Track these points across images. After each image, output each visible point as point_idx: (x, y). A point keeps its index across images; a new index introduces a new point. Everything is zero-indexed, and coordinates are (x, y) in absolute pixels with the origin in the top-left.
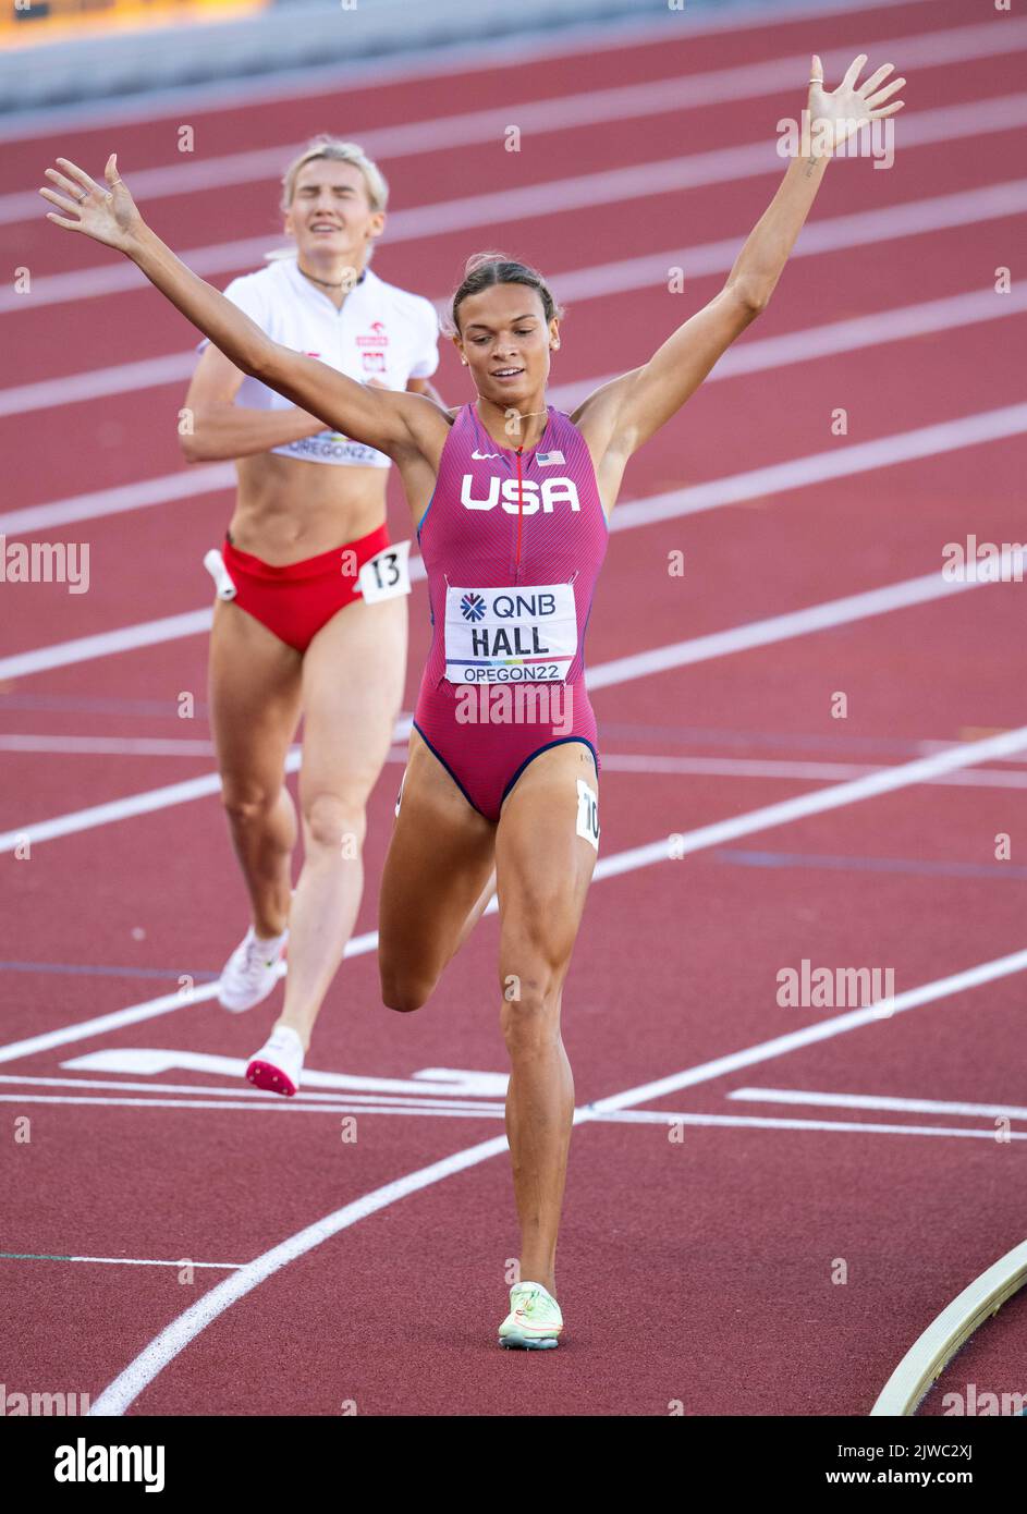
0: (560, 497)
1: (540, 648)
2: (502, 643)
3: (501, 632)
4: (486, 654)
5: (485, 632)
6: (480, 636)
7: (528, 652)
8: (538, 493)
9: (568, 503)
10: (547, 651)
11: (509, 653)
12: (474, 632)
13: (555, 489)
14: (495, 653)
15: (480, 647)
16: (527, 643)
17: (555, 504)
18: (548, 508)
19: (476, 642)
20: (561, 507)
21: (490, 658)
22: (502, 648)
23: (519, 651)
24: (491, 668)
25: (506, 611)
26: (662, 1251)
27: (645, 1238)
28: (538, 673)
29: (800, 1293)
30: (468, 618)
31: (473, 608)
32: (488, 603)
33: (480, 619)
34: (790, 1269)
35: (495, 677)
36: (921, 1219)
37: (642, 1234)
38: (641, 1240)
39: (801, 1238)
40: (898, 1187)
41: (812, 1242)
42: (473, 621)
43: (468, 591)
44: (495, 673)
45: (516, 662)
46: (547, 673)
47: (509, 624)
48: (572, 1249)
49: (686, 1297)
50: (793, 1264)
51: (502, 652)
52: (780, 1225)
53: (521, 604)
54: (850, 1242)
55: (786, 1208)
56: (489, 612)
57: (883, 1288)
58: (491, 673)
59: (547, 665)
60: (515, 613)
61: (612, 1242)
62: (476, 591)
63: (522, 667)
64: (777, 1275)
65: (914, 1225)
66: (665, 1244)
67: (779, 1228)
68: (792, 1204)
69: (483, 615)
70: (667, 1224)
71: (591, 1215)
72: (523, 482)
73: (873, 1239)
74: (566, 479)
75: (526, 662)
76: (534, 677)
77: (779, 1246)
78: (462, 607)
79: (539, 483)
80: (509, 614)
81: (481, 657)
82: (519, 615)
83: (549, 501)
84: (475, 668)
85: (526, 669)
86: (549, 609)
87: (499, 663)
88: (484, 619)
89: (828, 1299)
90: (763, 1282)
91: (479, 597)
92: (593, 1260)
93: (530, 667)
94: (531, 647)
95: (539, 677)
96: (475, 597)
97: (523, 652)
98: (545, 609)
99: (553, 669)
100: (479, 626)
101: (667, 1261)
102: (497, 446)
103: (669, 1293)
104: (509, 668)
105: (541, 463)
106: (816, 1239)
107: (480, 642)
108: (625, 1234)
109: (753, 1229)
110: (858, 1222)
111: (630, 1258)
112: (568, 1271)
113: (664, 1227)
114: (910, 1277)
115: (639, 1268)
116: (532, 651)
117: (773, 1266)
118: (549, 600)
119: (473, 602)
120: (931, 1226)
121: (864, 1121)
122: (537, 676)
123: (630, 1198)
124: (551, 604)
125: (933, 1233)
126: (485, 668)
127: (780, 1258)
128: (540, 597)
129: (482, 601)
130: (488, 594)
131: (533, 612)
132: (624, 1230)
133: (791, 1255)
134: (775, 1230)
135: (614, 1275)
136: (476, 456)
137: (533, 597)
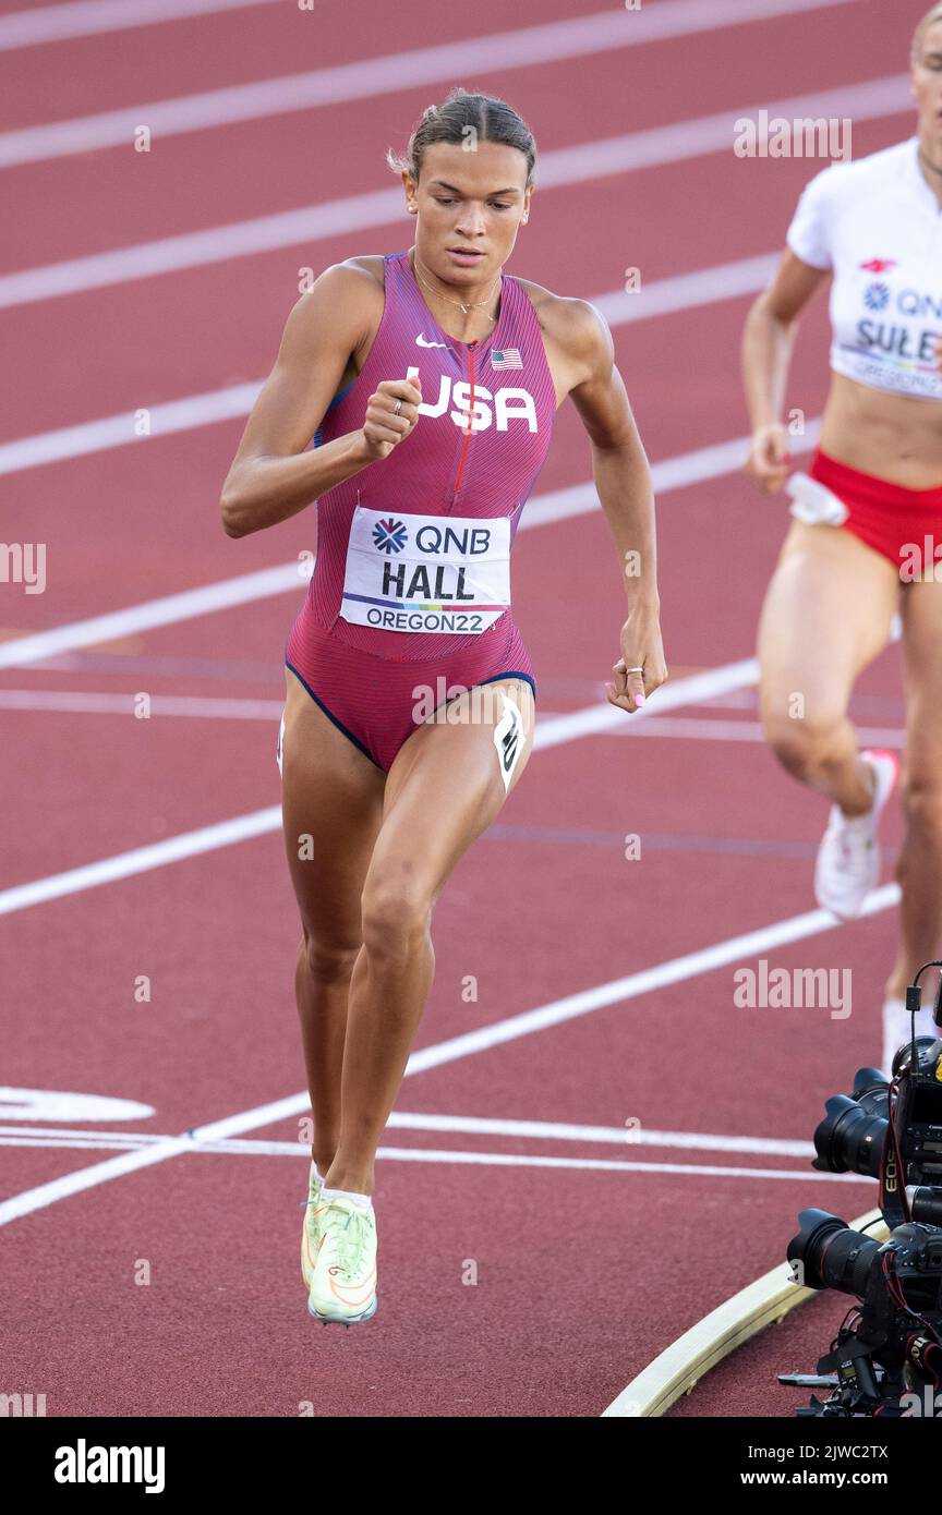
0: (517, 413)
1: (465, 592)
2: (420, 583)
3: (422, 570)
4: (399, 594)
5: (402, 568)
6: (394, 572)
7: (450, 597)
8: (491, 405)
9: (525, 422)
10: (471, 597)
11: (427, 596)
12: (387, 566)
13: (511, 403)
14: (410, 594)
15: (393, 586)
16: (449, 586)
17: (511, 421)
18: (502, 426)
19: (387, 578)
20: (518, 425)
21: (402, 600)
22: (419, 589)
23: (439, 595)
24: (400, 611)
25: (430, 544)
26: (278, 1313)
27: (258, 1297)
28: (457, 623)
29: (449, 1366)
30: (380, 548)
31: (390, 536)
32: (411, 533)
33: (397, 551)
34: (436, 1336)
35: (407, 624)
36: (599, 1274)
37: (254, 1292)
38: (252, 1299)
39: (450, 1297)
40: (571, 1235)
41: (464, 1302)
42: (388, 552)
43: (386, 516)
44: (407, 619)
45: (434, 608)
46: (469, 625)
47: (432, 561)
48: (168, 1311)
49: (308, 1370)
50: (441, 1329)
51: (419, 595)
52: (426, 1281)
53: (450, 538)
54: (512, 1303)
55: (432, 1260)
56: (410, 544)
57: (552, 1360)
58: (401, 618)
59: (469, 614)
60: (441, 548)
61: (215, 1302)
62: (397, 517)
63: (440, 615)
64: (421, 1343)
65: (591, 1281)
66: (283, 1305)
67: (423, 1286)
68: (439, 1256)
69: (402, 546)
70: (285, 1280)
71: (191, 1269)
72: (476, 387)
73: (540, 1298)
74: (523, 390)
75: (446, 608)
76: (452, 629)
77: (424, 1307)
78: (374, 534)
79: (493, 391)
80: (434, 549)
81: (392, 597)
82: (446, 551)
83: (504, 415)
84: (383, 609)
85: (444, 617)
86: (483, 546)
87: (413, 607)
88: (402, 551)
89: (484, 1372)
90: (404, 1351)
91: (400, 524)
92: (193, 1324)
93: (449, 615)
94: (454, 592)
95: (459, 629)
96: (395, 523)
97: (443, 597)
98: (478, 547)
99: (476, 620)
100: (395, 559)
101: (285, 1325)
102: (443, 333)
103: (287, 1365)
104: (424, 614)
105: (496, 365)
106: (469, 1299)
107: (394, 579)
108: (233, 1293)
109: (392, 1286)
110: (522, 1278)
111: (240, 1322)
112: (163, 1338)
113: (281, 1283)
114: (585, 1346)
115: (250, 1334)
116: (455, 596)
117: (416, 1332)
118: (484, 535)
119: (391, 529)
120: (610, 1283)
121: (529, 1153)
122: (456, 627)
123: (238, 1247)
124: (485, 542)
125: (612, 1291)
126: (396, 611)
127: (425, 1322)
128: (475, 532)
129: (404, 529)
130: (412, 522)
131: (463, 550)
132: (232, 1288)
133: (439, 1319)
134: (418, 1287)
135: (218, 1341)
136: (420, 341)
137: (466, 532)
